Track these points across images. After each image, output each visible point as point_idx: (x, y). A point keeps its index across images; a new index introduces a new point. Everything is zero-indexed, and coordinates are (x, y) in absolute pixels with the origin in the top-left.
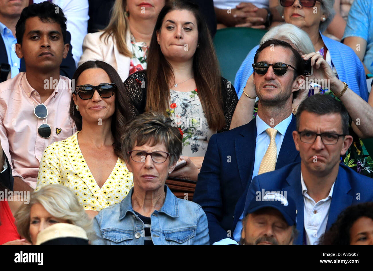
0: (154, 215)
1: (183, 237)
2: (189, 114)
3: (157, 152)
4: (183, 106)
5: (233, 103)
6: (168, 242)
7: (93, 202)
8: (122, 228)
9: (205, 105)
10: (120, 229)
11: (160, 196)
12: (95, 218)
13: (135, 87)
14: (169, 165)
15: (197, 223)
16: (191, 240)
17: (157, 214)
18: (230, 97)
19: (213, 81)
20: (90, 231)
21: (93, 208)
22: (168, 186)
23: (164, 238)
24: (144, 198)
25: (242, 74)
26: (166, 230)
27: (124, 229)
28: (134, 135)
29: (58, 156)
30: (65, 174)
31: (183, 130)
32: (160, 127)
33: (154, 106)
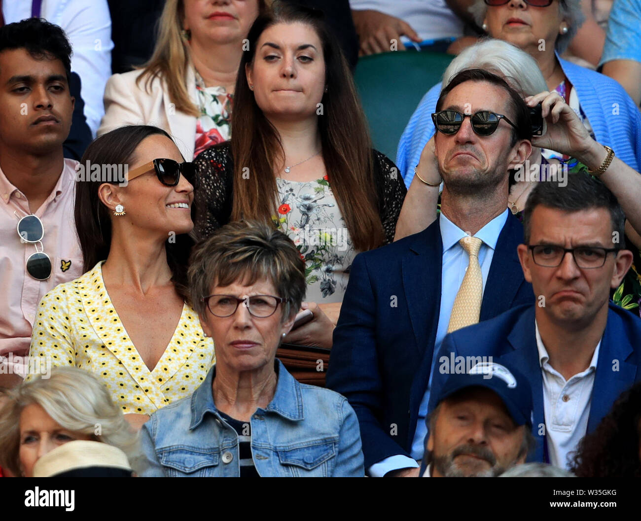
0: (256, 417)
1: (313, 457)
2: (314, 223)
3: (257, 296)
4: (302, 209)
5: (398, 200)
6: (285, 469)
7: (138, 399)
8: (196, 445)
9: (344, 205)
10: (193, 447)
11: (267, 381)
12: (144, 427)
13: (211, 175)
14: (282, 321)
15: (338, 431)
16: (329, 463)
17: (263, 415)
18: (391, 188)
19: (356, 157)
20: (136, 454)
21: (139, 410)
22: (282, 361)
23: (278, 461)
24: (236, 386)
25: (411, 140)
26: (282, 445)
27: (200, 447)
28: (213, 264)
29: (67, 312)
30: (82, 347)
31: (304, 255)
32: (261, 248)
33: (248, 212)
